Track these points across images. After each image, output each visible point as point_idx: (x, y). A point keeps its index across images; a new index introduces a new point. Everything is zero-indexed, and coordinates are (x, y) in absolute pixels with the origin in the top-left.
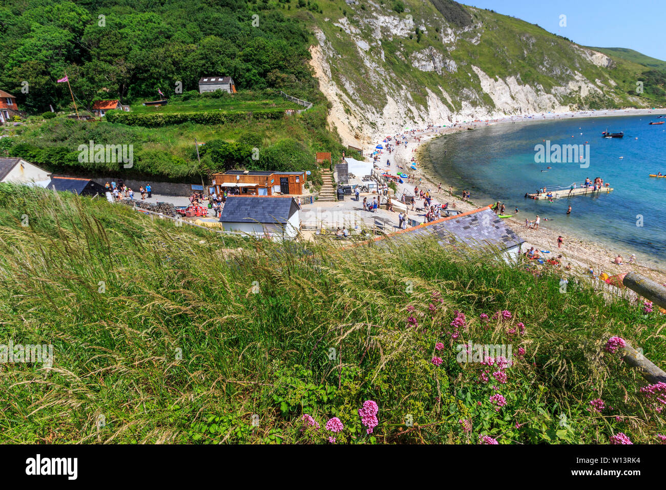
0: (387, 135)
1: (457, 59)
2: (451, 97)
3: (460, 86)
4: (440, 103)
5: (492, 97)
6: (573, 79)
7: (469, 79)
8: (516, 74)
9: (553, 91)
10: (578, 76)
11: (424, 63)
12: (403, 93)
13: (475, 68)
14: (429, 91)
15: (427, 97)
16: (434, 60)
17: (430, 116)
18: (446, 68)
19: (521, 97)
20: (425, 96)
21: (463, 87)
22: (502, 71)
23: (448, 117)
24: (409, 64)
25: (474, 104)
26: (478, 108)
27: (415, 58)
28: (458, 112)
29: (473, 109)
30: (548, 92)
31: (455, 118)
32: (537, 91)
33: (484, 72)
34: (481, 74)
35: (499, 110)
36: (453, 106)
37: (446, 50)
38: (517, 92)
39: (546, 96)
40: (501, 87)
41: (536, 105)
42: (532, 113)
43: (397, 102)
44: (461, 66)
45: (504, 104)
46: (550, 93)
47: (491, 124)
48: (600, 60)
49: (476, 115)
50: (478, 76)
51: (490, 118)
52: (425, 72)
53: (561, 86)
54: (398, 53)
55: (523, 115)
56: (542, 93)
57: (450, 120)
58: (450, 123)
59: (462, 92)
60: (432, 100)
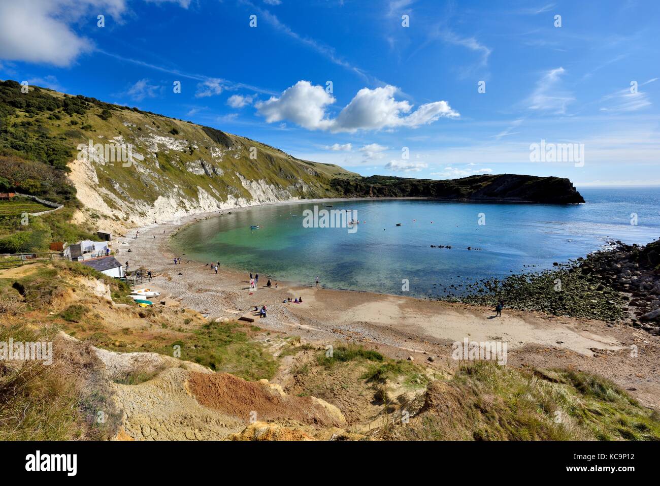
1: (222, 167)
2: (218, 192)
3: (225, 185)
4: (210, 196)
5: (250, 191)
7: (233, 181)
8: (264, 179)
11: (197, 169)
12: (175, 190)
13: (237, 174)
14: (200, 188)
16: (205, 168)
18: (214, 173)
19: (268, 192)
20: (196, 192)
21: (228, 186)
22: (255, 176)
24: (185, 170)
25: (237, 196)
26: (240, 199)
27: (189, 166)
28: (225, 201)
29: (236, 200)
31: (222, 205)
33: (243, 176)
35: (255, 199)
36: (220, 198)
37: (215, 162)
38: (266, 189)
40: (255, 186)
42: (276, 201)
43: (168, 197)
44: (227, 172)
45: (259, 196)
46: (286, 190)
49: (239, 203)
50: (239, 179)
51: (249, 205)
52: (199, 175)
54: (173, 162)
55: (272, 202)
57: (218, 207)
59: (227, 189)
60: (203, 194)
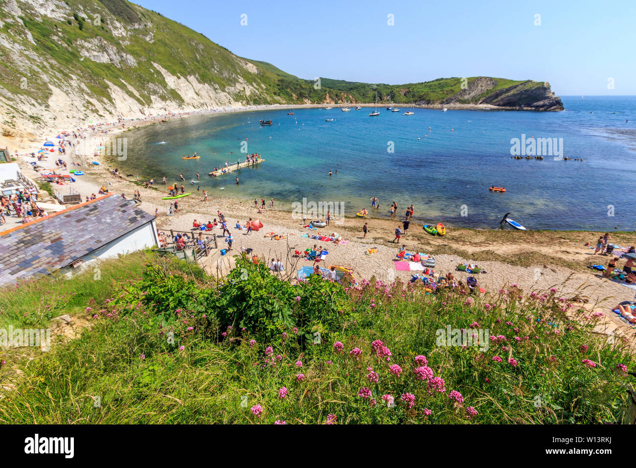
0: (61, 130)
1: (133, 53)
2: (137, 91)
3: (144, 81)
4: (126, 96)
5: (179, 92)
6: (238, 82)
7: (153, 74)
8: (195, 75)
9: (226, 90)
10: (241, 80)
11: (95, 53)
12: (74, 83)
13: (155, 65)
14: (110, 84)
15: (109, 90)
16: (107, 52)
17: (118, 109)
18: (123, 61)
19: (203, 93)
20: (106, 88)
21: (148, 82)
22: (182, 70)
23: (140, 110)
24: (76, 52)
25: (163, 98)
26: (168, 102)
27: (82, 46)
28: (149, 105)
29: (164, 103)
30: (224, 91)
31: (147, 110)
32: (215, 89)
33: (166, 69)
34: (163, 71)
35: (188, 104)
36: (142, 99)
37: (119, 43)
38: (199, 90)
39: (223, 94)
40: (185, 84)
41: (216, 100)
42: (216, 107)
43: (67, 93)
44: (141, 61)
45: (192, 100)
46: (225, 92)
47: (184, 116)
48: (252, 69)
49: (168, 108)
50: (161, 73)
51: (182, 112)
52: (100, 63)
53: (232, 86)
54: (56, 38)
55: (209, 108)
56: (220, 91)
57: (142, 113)
58: (143, 116)
59: (148, 87)
60: (116, 93)
